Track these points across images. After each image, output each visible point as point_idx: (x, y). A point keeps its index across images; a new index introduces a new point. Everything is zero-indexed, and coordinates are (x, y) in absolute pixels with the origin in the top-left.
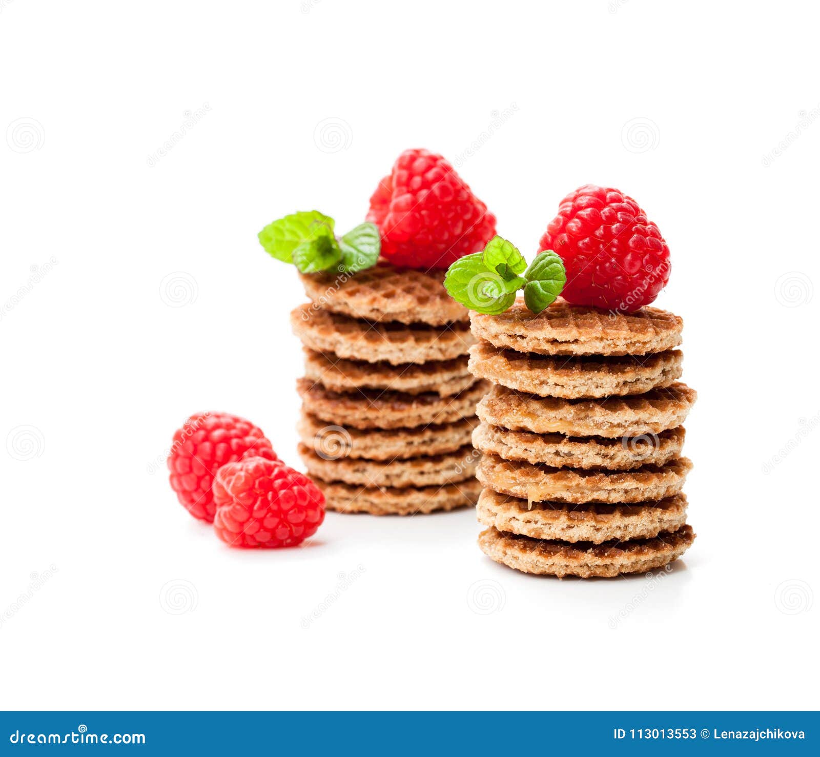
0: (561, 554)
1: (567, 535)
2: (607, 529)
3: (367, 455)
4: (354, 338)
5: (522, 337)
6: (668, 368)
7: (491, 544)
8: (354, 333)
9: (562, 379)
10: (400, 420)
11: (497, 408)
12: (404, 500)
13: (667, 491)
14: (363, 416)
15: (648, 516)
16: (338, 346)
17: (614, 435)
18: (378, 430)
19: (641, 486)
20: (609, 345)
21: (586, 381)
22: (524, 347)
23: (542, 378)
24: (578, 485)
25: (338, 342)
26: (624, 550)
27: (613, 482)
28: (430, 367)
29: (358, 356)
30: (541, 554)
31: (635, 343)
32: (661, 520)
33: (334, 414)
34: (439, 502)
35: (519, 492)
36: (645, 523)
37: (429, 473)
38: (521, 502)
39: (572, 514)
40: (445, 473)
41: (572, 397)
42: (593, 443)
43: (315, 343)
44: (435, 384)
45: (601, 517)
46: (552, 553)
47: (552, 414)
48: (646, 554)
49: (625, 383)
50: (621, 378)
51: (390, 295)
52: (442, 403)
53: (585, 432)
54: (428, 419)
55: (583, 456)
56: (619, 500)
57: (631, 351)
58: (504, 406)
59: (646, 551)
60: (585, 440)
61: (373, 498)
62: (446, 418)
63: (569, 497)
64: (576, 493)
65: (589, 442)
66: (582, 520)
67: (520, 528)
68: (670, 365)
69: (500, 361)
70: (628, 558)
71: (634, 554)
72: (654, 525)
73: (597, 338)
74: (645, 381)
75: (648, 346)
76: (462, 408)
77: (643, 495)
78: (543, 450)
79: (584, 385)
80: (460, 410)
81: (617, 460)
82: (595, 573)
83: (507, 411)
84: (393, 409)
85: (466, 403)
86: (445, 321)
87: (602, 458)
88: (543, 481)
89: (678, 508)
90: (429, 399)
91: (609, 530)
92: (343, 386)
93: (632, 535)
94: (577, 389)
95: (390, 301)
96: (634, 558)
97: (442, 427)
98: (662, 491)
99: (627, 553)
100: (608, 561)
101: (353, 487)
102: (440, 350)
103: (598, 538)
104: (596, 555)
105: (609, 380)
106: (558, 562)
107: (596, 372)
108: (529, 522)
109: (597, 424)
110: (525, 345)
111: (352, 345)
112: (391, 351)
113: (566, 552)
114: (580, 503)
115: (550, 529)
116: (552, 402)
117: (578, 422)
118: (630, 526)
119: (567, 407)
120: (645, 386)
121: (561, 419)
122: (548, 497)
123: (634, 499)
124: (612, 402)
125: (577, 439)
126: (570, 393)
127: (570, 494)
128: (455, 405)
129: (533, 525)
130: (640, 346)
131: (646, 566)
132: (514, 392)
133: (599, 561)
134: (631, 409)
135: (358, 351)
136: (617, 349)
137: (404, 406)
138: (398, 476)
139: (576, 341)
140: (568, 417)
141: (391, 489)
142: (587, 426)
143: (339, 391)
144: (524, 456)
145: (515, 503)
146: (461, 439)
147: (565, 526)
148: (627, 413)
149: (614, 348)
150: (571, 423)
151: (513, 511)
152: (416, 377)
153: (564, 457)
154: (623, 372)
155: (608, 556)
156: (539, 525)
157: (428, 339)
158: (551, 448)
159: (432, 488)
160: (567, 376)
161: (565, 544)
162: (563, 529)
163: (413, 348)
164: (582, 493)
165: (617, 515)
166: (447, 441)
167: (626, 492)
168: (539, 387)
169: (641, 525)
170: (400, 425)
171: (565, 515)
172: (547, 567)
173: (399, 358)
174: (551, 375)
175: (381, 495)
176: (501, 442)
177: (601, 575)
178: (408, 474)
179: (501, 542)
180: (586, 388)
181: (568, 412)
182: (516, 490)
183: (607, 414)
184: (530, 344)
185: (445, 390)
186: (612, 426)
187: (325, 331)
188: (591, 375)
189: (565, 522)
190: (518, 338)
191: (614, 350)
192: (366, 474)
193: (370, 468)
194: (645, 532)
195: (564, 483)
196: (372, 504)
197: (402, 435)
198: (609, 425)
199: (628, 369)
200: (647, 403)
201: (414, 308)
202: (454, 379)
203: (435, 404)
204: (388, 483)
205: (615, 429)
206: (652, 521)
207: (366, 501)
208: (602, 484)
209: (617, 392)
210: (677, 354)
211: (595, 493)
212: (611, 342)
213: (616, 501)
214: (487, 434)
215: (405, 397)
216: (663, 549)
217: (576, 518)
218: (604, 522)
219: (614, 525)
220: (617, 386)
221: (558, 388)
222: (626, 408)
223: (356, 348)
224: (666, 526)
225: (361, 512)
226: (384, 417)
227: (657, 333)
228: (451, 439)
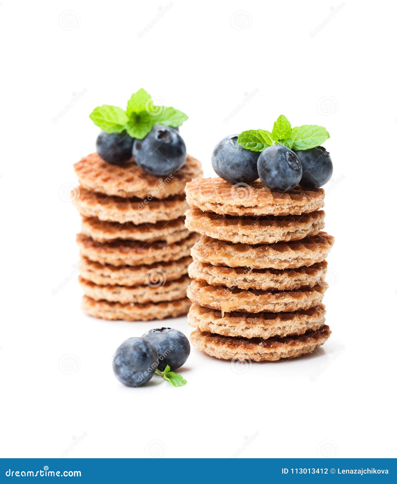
0: (242, 346)
1: (245, 334)
2: (272, 329)
3: (121, 283)
4: (110, 207)
5: (221, 204)
6: (316, 223)
7: (197, 340)
8: (110, 204)
9: (247, 231)
10: (142, 260)
11: (205, 251)
12: (146, 312)
13: (313, 303)
14: (118, 257)
15: (298, 320)
16: (100, 213)
17: (282, 267)
18: (128, 266)
19: (295, 300)
20: (278, 209)
21: (263, 233)
22: (222, 211)
23: (234, 231)
24: (254, 301)
25: (100, 211)
26: (283, 343)
27: (277, 298)
28: (160, 225)
29: (113, 219)
30: (229, 346)
31: (295, 207)
32: (307, 323)
33: (99, 257)
34: (169, 312)
35: (215, 306)
36: (296, 325)
37: (162, 293)
38: (217, 312)
39: (249, 320)
40: (172, 293)
41: (254, 243)
42: (268, 272)
43: (85, 212)
44: (163, 236)
45: (267, 321)
46: (236, 346)
47: (241, 254)
48: (298, 345)
49: (289, 233)
50: (286, 230)
51: (129, 180)
52: (169, 248)
53: (263, 266)
54: (159, 259)
55: (262, 282)
56: (281, 310)
57: (292, 212)
58: (210, 250)
59: (298, 343)
60: (263, 271)
61: (125, 310)
62: (172, 258)
63: (248, 309)
64: (253, 306)
65: (265, 272)
66: (255, 324)
67: (215, 329)
68: (317, 221)
69: (206, 220)
70: (286, 349)
71: (290, 346)
72: (303, 326)
73: (270, 204)
74: (302, 231)
75: (303, 208)
76: (182, 251)
77: (297, 306)
78: (236, 278)
79: (262, 235)
80: (180, 252)
81: (284, 284)
82: (264, 358)
83: (211, 253)
84: (136, 252)
85: (185, 247)
86: (167, 195)
87: (275, 283)
88: (232, 299)
89: (319, 314)
90: (160, 245)
91: (273, 330)
92: (104, 239)
93: (288, 333)
94: (257, 238)
95: (130, 184)
96: (289, 348)
97: (170, 263)
98: (309, 303)
99: (285, 345)
100: (272, 350)
101: (112, 304)
102: (166, 214)
103: (266, 335)
104: (265, 347)
105: (278, 232)
106: (240, 352)
107: (269, 226)
108: (220, 325)
109: (271, 260)
110: (222, 209)
111: (109, 213)
112: (134, 216)
113: (245, 345)
114: (256, 312)
115: (234, 330)
116: (241, 247)
117: (258, 259)
118: (287, 327)
119: (251, 250)
120: (302, 235)
121: (247, 258)
122: (235, 309)
123: (291, 309)
124: (280, 246)
125: (257, 271)
126: (253, 241)
127: (249, 307)
128: (177, 249)
129: (223, 327)
130: (297, 209)
131: (298, 353)
132: (216, 240)
133: (266, 351)
134: (293, 250)
135: (113, 215)
136: (283, 211)
137: (144, 251)
138: (142, 296)
139: (256, 206)
140: (252, 256)
141: (137, 304)
142: (265, 262)
143: (102, 242)
144: (223, 282)
145: (212, 313)
146: (182, 271)
147: (244, 328)
148: (291, 253)
149: (281, 210)
150: (254, 260)
151: (210, 318)
152: (151, 232)
153: (249, 282)
154: (287, 226)
155: (273, 347)
156: (227, 327)
157: (158, 207)
158: (241, 277)
159: (164, 303)
160: (251, 229)
161: (245, 339)
162: (242, 330)
163: (148, 213)
164: (257, 306)
165: (278, 320)
166: (173, 272)
167: (286, 304)
168: (232, 237)
169: (294, 326)
170: (141, 263)
171: (243, 320)
172: (233, 355)
173: (139, 220)
174: (240, 229)
175: (130, 309)
176: (208, 273)
177: (268, 360)
178: (147, 294)
179: (204, 338)
180: (263, 237)
181: (252, 253)
182: (214, 304)
183: (277, 254)
184: (226, 209)
185: (170, 240)
186: (281, 261)
187: (91, 203)
188: (266, 229)
189: (243, 325)
190: (218, 205)
191: (281, 212)
192: (121, 295)
193: (123, 291)
194: (297, 331)
195: (245, 299)
196: (126, 315)
197: (143, 269)
198: (279, 261)
199: (290, 224)
200: (303, 246)
201: (146, 188)
202: (176, 232)
203: (164, 248)
204: (135, 300)
205: (283, 264)
206: (301, 324)
207: (122, 312)
208: (270, 300)
209: (283, 239)
210: (321, 213)
211: (265, 306)
212: (279, 207)
213: (279, 311)
214: (198, 268)
215: (144, 245)
216: (309, 342)
217: (251, 322)
218: (270, 324)
219: (276, 327)
220: (283, 235)
221: (245, 237)
222: (290, 249)
223: (111, 214)
224: (311, 327)
225: (119, 319)
226: (131, 258)
227: (309, 200)
228: (176, 271)
